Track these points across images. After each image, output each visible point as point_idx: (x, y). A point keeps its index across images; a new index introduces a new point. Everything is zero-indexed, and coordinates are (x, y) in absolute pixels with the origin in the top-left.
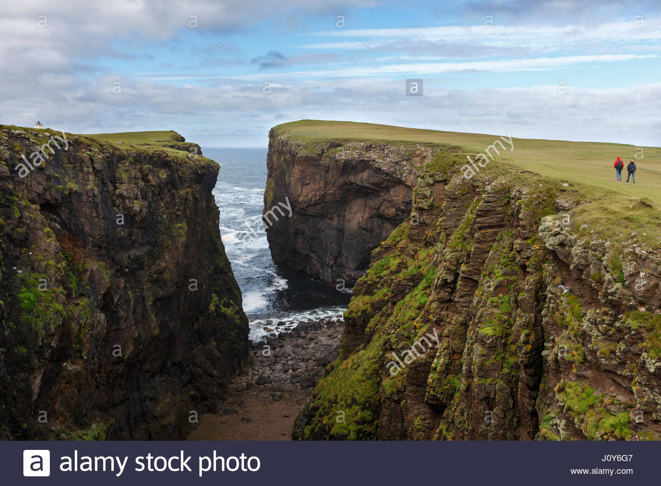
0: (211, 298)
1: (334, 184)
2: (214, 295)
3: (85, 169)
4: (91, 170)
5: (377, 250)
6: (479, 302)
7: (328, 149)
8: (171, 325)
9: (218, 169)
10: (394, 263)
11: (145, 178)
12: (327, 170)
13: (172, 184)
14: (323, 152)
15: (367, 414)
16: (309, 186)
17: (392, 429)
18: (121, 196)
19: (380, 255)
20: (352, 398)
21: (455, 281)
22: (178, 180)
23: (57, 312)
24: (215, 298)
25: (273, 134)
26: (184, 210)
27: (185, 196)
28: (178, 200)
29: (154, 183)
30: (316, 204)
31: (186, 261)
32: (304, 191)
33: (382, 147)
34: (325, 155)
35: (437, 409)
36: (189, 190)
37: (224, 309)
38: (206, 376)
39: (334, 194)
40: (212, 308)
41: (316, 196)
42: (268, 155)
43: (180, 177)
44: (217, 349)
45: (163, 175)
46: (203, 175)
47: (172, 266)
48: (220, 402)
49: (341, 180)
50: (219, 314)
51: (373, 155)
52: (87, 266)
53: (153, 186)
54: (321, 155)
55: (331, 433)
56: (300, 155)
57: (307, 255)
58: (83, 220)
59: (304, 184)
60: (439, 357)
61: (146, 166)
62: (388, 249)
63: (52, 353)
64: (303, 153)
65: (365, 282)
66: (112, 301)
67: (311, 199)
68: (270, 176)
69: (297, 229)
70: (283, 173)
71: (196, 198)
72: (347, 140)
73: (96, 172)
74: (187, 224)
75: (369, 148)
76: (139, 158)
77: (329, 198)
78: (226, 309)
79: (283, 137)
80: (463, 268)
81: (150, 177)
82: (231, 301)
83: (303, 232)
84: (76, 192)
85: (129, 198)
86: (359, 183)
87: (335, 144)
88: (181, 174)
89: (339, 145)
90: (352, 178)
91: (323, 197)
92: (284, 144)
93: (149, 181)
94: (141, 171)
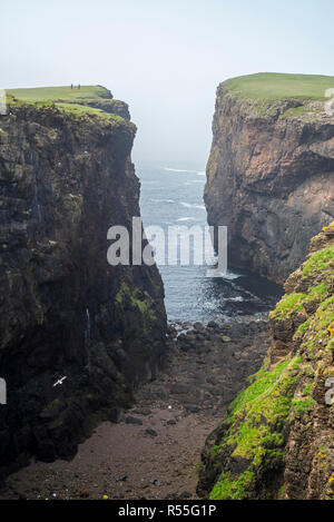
0: (119, 286)
1: (290, 154)
2: (123, 284)
5: (317, 237)
7: (285, 109)
8: (63, 314)
9: (135, 132)
11: (30, 139)
12: (283, 136)
13: (66, 146)
14: (279, 114)
15: (277, 437)
16: (259, 157)
17: (300, 457)
19: (320, 245)
20: (262, 416)
22: (74, 142)
24: (124, 287)
25: (221, 91)
26: (82, 179)
27: (82, 162)
28: (72, 167)
29: (42, 145)
30: (268, 179)
31: (81, 240)
32: (253, 162)
34: (281, 117)
36: (88, 155)
37: (136, 302)
38: (107, 378)
39: (290, 167)
40: (119, 299)
41: (267, 168)
42: (214, 116)
43: (77, 139)
44: (123, 348)
45: (54, 135)
46: (107, 138)
47: (63, 245)
48: (122, 410)
49: (299, 150)
50: (128, 306)
53: (40, 148)
54: (275, 118)
55: (233, 455)
56: (249, 117)
57: (254, 243)
59: (253, 154)
61: (32, 125)
62: (331, 237)
64: (254, 114)
65: (300, 277)
67: (261, 173)
68: (214, 143)
69: (243, 210)
70: (228, 140)
71: (98, 165)
72: (310, 99)
74: (84, 196)
76: (24, 115)
77: (282, 172)
78: (138, 302)
79: (231, 95)
81: (37, 137)
82: (146, 293)
83: (249, 214)
85: (10, 162)
86: (322, 154)
87: (295, 104)
88: (77, 135)
89: (300, 105)
90: (313, 148)
91: (277, 170)
92: (232, 102)
93: (36, 142)
94: (26, 129)
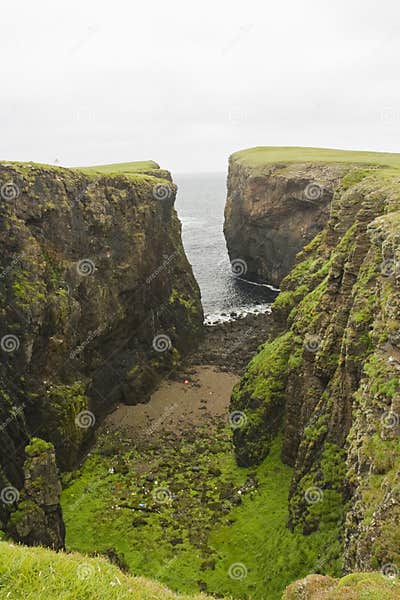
0: (171, 292)
1: (280, 200)
2: (174, 291)
3: (60, 192)
4: (64, 192)
5: (300, 253)
6: (356, 294)
7: (275, 170)
8: (136, 312)
9: (176, 190)
10: (313, 264)
11: (109, 197)
12: (274, 188)
13: (132, 202)
14: (271, 173)
15: (280, 384)
16: (259, 203)
17: (296, 396)
18: (89, 212)
19: (302, 259)
20: (269, 371)
21: (341, 277)
22: (137, 198)
23: (40, 300)
24: (175, 292)
25: (231, 160)
26: (144, 223)
27: (143, 211)
28: (137, 215)
29: (117, 201)
30: (265, 217)
31: (145, 263)
32: (255, 206)
33: (320, 167)
34: (272, 176)
35: (325, 380)
36: (147, 206)
37: (183, 302)
39: (279, 209)
40: (172, 300)
41: (265, 210)
42: (228, 177)
43: (139, 196)
45: (123, 194)
47: (134, 267)
49: (285, 197)
50: (178, 305)
51: (312, 174)
52: (64, 266)
53: (116, 204)
54: (268, 176)
55: (251, 397)
56: (251, 176)
57: (258, 260)
58: (60, 231)
59: (255, 201)
60: (325, 339)
61: (109, 188)
62: (309, 252)
63: (39, 329)
64: (254, 175)
65: (290, 280)
66: (85, 292)
67: (261, 213)
68: (229, 195)
71: (154, 213)
72: (291, 163)
73: (69, 193)
74: (146, 234)
75: (308, 169)
76: (104, 182)
77: (275, 212)
78: (185, 302)
79: (238, 162)
80: (347, 265)
81: (113, 196)
82: (189, 296)
83: (254, 241)
84: (53, 210)
85: (96, 213)
86: (300, 198)
87: (281, 167)
88: (139, 194)
89: (284, 167)
90: (294, 195)
91: (270, 211)
92: (239, 167)
93: (112, 200)
94: (106, 191)
